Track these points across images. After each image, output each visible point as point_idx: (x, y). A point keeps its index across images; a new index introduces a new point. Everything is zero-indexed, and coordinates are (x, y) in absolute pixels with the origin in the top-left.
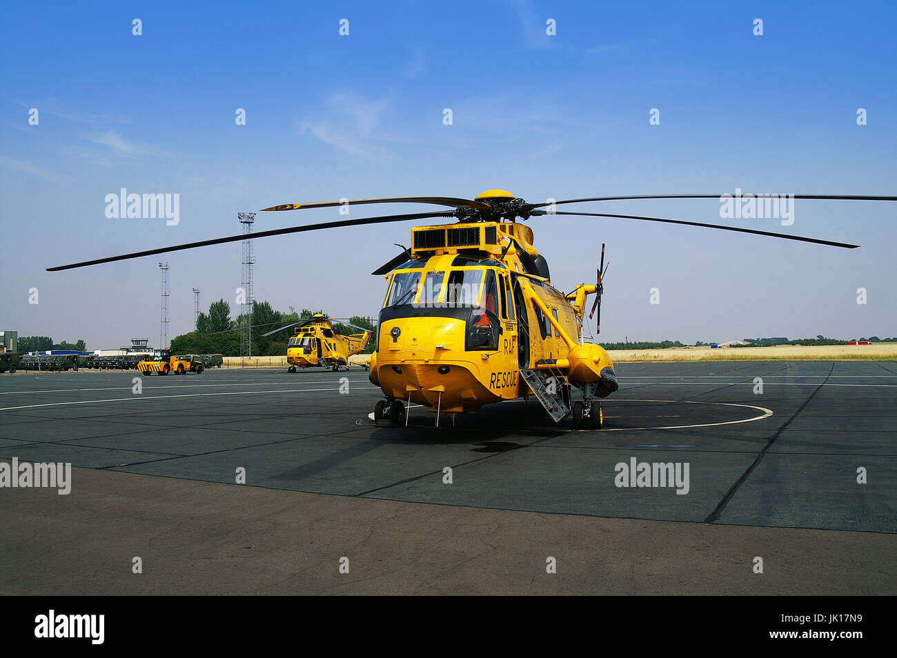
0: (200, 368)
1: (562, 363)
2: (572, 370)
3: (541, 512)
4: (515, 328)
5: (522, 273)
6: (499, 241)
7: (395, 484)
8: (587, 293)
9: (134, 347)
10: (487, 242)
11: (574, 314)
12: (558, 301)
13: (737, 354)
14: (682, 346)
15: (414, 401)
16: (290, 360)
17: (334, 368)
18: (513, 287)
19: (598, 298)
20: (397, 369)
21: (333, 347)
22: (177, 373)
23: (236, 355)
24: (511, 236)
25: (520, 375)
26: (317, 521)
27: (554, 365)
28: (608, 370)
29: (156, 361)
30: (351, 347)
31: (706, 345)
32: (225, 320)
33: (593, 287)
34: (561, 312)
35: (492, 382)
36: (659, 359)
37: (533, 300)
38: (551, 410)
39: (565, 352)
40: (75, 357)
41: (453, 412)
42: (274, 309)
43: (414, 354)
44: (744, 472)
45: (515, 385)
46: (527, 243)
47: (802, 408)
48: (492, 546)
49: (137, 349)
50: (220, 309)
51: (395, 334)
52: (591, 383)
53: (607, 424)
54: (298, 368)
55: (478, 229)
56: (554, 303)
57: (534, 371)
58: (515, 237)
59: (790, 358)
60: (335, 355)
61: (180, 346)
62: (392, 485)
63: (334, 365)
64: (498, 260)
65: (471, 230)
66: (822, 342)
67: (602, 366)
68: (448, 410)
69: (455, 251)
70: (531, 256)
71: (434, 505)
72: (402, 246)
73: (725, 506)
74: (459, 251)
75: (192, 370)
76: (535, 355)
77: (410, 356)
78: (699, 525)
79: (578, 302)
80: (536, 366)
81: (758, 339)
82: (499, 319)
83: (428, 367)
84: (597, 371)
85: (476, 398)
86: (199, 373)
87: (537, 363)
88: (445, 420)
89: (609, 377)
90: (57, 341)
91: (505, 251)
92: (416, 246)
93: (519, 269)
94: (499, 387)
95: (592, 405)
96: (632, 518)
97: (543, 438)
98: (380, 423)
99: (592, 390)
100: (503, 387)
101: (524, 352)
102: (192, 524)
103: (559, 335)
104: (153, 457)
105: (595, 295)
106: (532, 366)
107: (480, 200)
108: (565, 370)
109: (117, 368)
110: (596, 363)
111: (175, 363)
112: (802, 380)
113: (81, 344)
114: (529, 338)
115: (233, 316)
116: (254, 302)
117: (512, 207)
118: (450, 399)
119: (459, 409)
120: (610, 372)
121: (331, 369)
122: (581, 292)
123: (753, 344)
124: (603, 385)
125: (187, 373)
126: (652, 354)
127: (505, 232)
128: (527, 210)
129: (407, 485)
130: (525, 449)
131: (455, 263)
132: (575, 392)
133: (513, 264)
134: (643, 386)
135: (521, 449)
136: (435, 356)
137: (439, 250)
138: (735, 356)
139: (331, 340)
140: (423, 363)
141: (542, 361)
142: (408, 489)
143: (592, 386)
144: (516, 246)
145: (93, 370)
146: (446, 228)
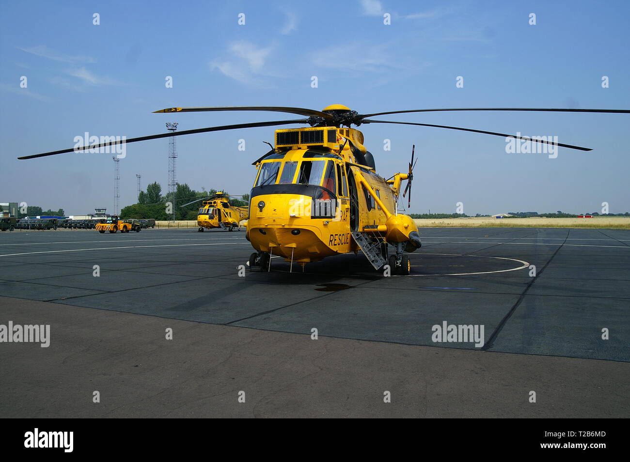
0: (139, 228)
1: (382, 227)
2: (389, 233)
3: (360, 340)
4: (348, 203)
5: (354, 163)
6: (338, 140)
7: (256, 316)
8: (401, 179)
9: (97, 214)
10: (329, 141)
11: (392, 194)
12: (381, 184)
13: (504, 222)
14: (466, 216)
15: (274, 254)
16: (199, 223)
17: (229, 229)
18: (347, 173)
19: (410, 183)
20: (263, 231)
21: (229, 215)
22: (122, 232)
23: (165, 220)
24: (347, 137)
25: (351, 236)
26: (192, 344)
27: (376, 229)
28: (414, 234)
29: (108, 223)
30: (241, 215)
31: (483, 216)
32: (158, 196)
33: (406, 175)
34: (382, 192)
35: (330, 241)
36: (451, 225)
37: (362, 183)
38: (373, 261)
39: (384, 220)
40: (55, 220)
41: (303, 262)
42: (192, 189)
43: (274, 221)
44: (510, 309)
45: (347, 243)
46: (359, 143)
47: (549, 262)
48: (320, 367)
49: (99, 215)
50: (155, 189)
51: (261, 206)
52: (402, 242)
53: (413, 271)
54: (205, 229)
55: (322, 131)
56: (377, 185)
57: (361, 233)
58: (351, 138)
59: (540, 226)
60: (230, 220)
61: (127, 213)
62: (254, 316)
63: (230, 227)
64: (337, 154)
65: (318, 132)
66: (560, 215)
67: (410, 231)
68: (299, 261)
69: (306, 147)
70: (362, 152)
71: (282, 333)
72: (269, 143)
73: (496, 337)
74: (308, 147)
75: (133, 229)
76: (363, 222)
77: (271, 222)
78: (477, 351)
79: (396, 185)
80: (363, 230)
81: (518, 213)
82: (336, 196)
83: (284, 230)
84: (407, 234)
85: (319, 252)
86: (138, 231)
87: (364, 228)
88: (297, 267)
89: (415, 238)
90: (45, 210)
91: (342, 148)
92: (278, 143)
93: (352, 161)
94: (336, 245)
95: (402, 258)
96: (427, 346)
97: (367, 281)
98: (253, 268)
99: (403, 247)
100: (339, 245)
101: (355, 220)
102: (99, 345)
103: (381, 209)
104: (87, 292)
105: (407, 180)
106: (360, 229)
107: (326, 112)
108: (383, 233)
109: (83, 228)
110: (406, 228)
111: (121, 225)
112: (548, 241)
113: (61, 212)
114: (358, 210)
115: (163, 193)
116: (177, 184)
117: (348, 117)
118: (300, 254)
119: (307, 260)
120: (415, 235)
121: (228, 230)
122: (398, 178)
123: (514, 216)
124: (411, 244)
125: (130, 231)
126: (446, 221)
127: (343, 134)
128: (359, 120)
129: (264, 316)
130: (353, 289)
131: (306, 156)
132: (391, 249)
133: (348, 156)
134: (440, 244)
135: (350, 289)
136: (289, 222)
137: (295, 146)
138: (502, 224)
139: (227, 210)
140: (281, 227)
141: (367, 227)
142: (265, 319)
143: (403, 244)
144: (351, 144)
145: (67, 230)
146: (299, 130)
